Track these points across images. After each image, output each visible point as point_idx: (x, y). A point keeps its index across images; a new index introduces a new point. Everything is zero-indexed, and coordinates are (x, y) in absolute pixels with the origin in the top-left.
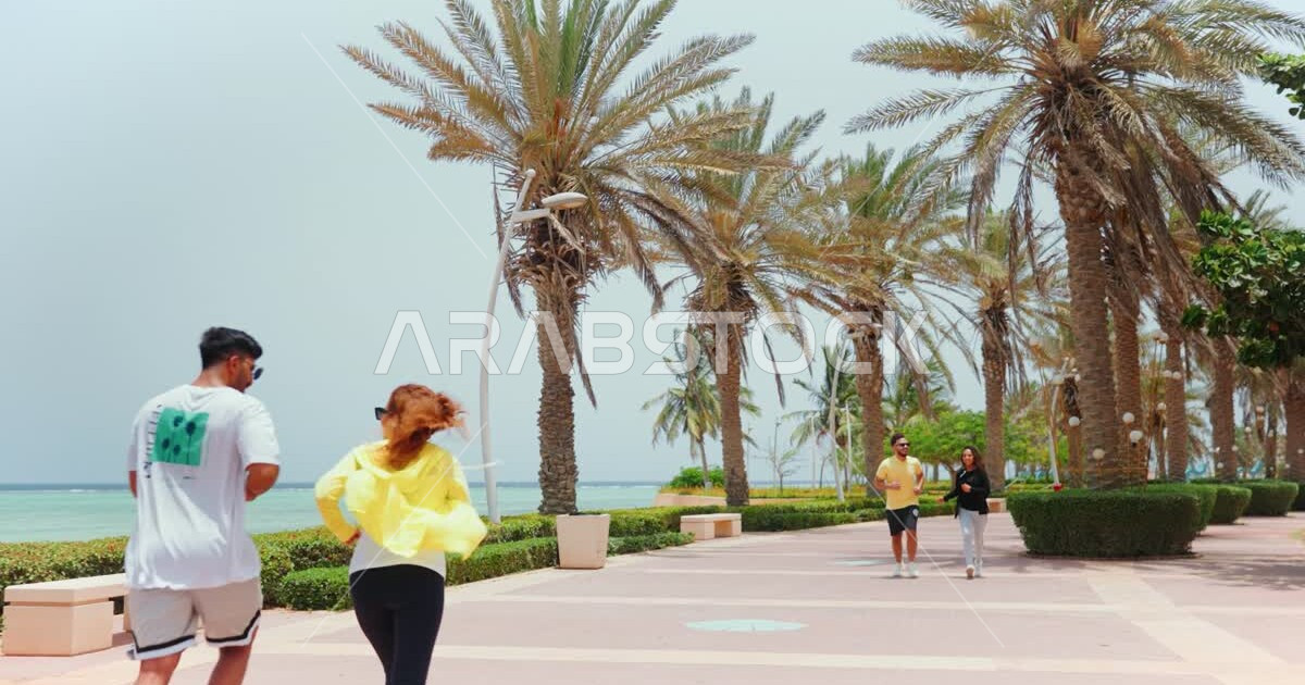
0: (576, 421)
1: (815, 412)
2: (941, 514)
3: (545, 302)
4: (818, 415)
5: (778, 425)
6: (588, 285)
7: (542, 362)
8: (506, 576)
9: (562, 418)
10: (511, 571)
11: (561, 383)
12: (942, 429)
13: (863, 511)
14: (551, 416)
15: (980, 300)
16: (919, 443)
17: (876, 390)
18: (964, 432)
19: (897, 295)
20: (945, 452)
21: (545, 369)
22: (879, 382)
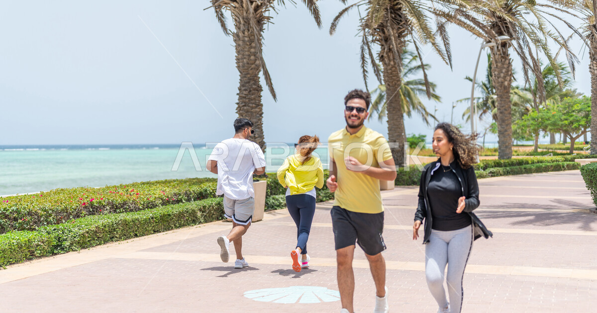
0: (264, 109)
1: (479, 98)
2: (552, 171)
3: (240, 23)
4: (481, 100)
5: (453, 107)
6: (271, 9)
7: (238, 67)
8: (175, 230)
9: (252, 108)
10: (181, 226)
11: (252, 82)
12: (565, 108)
13: (492, 170)
14: (245, 106)
15: (589, 18)
16: (548, 119)
17: (506, 83)
18: (580, 111)
19: (523, 15)
20: (566, 125)
21: (240, 72)
22: (508, 78)
